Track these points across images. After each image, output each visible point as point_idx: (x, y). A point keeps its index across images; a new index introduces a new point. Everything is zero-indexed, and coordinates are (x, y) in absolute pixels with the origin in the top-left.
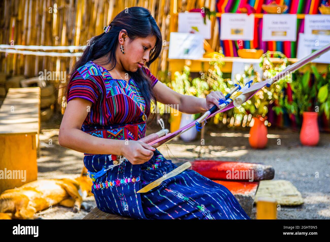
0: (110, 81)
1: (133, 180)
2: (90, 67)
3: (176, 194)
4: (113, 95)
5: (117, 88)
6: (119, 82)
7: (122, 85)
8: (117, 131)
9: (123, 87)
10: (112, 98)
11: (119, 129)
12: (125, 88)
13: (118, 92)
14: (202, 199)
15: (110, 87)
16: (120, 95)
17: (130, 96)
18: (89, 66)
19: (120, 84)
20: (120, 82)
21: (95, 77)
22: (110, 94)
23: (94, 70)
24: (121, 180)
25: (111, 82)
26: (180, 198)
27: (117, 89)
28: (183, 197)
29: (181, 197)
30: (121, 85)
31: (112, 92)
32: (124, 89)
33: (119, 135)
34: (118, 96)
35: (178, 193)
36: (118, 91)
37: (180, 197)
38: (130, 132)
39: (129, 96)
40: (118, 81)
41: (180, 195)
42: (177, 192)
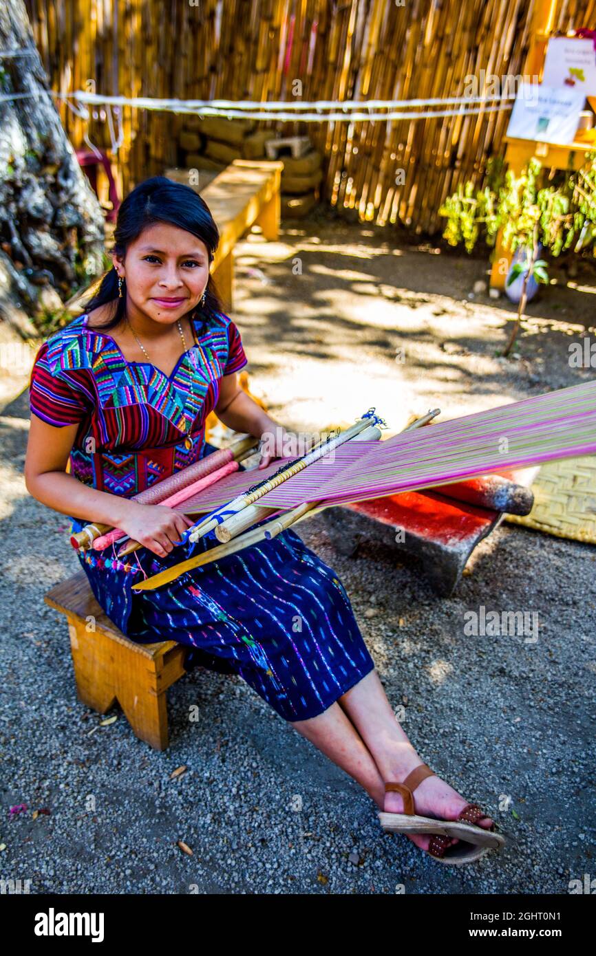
0: (113, 374)
1: (126, 567)
2: (68, 344)
3: (205, 603)
4: (116, 404)
5: (126, 390)
6: (139, 371)
7: (144, 377)
8: (121, 459)
9: (145, 381)
10: (114, 410)
11: (127, 455)
12: (148, 385)
13: (129, 401)
14: (257, 621)
15: (112, 386)
16: (131, 407)
17: (156, 405)
18: (67, 342)
19: (140, 375)
20: (141, 370)
21: (74, 374)
22: (110, 403)
23: (75, 355)
24: (107, 560)
25: (116, 376)
26: (213, 613)
27: (127, 393)
28: (219, 612)
29: (215, 610)
30: (141, 379)
31: (115, 398)
32: (147, 388)
33: (127, 465)
34: (128, 410)
35: (210, 602)
36: (128, 397)
37: (213, 610)
38: (151, 462)
39: (153, 405)
40: (138, 368)
41: (212, 606)
42: (208, 600)
